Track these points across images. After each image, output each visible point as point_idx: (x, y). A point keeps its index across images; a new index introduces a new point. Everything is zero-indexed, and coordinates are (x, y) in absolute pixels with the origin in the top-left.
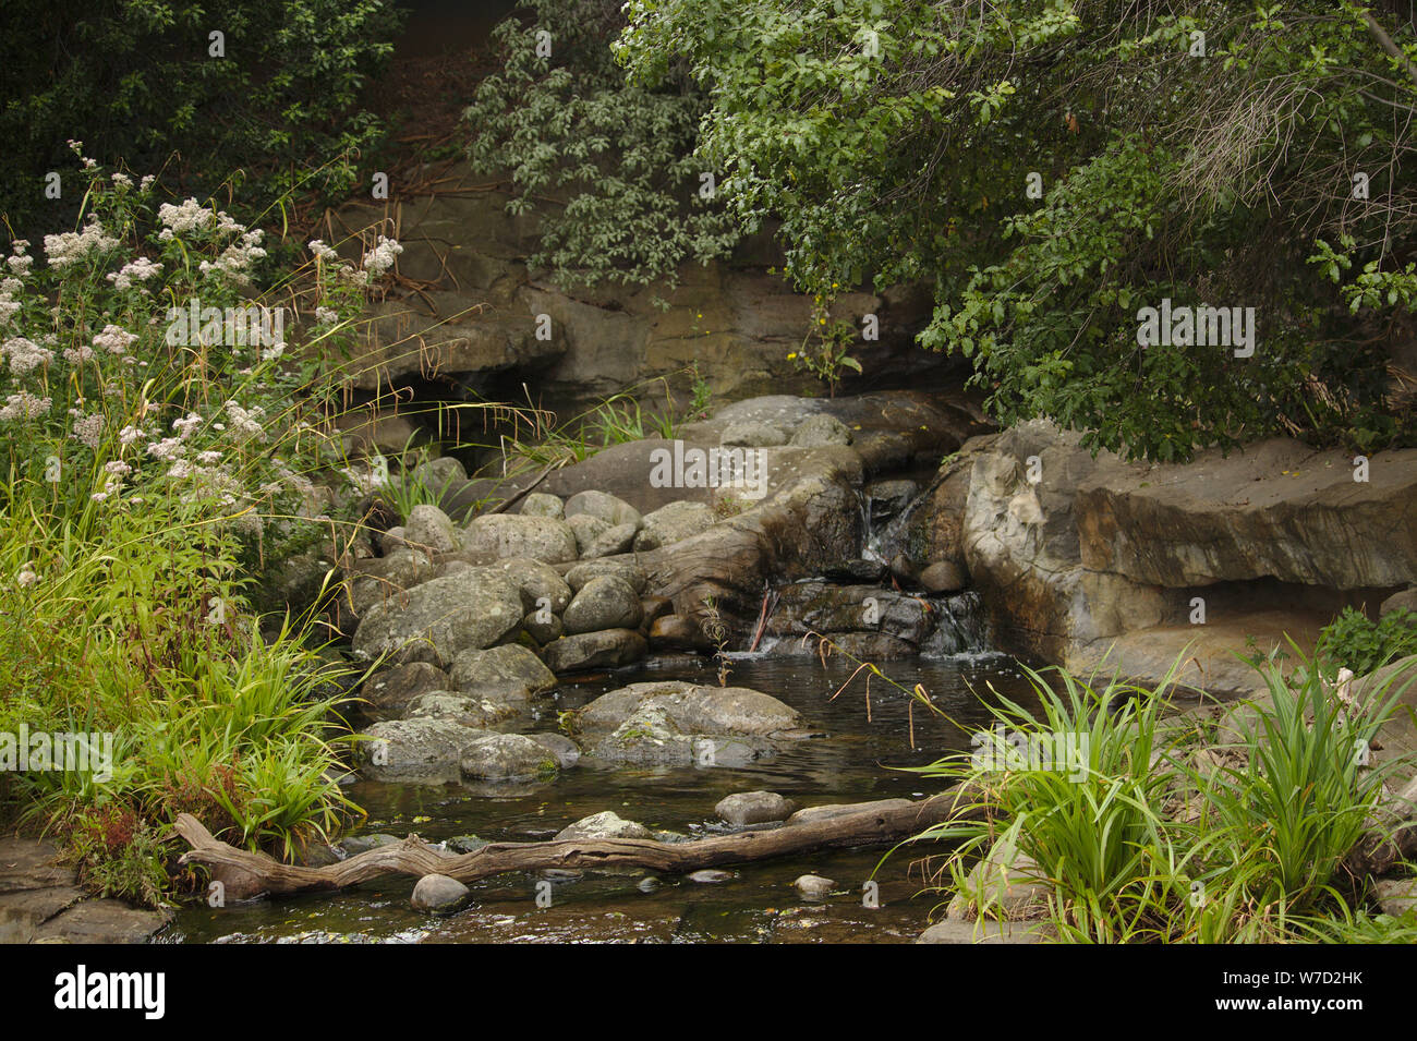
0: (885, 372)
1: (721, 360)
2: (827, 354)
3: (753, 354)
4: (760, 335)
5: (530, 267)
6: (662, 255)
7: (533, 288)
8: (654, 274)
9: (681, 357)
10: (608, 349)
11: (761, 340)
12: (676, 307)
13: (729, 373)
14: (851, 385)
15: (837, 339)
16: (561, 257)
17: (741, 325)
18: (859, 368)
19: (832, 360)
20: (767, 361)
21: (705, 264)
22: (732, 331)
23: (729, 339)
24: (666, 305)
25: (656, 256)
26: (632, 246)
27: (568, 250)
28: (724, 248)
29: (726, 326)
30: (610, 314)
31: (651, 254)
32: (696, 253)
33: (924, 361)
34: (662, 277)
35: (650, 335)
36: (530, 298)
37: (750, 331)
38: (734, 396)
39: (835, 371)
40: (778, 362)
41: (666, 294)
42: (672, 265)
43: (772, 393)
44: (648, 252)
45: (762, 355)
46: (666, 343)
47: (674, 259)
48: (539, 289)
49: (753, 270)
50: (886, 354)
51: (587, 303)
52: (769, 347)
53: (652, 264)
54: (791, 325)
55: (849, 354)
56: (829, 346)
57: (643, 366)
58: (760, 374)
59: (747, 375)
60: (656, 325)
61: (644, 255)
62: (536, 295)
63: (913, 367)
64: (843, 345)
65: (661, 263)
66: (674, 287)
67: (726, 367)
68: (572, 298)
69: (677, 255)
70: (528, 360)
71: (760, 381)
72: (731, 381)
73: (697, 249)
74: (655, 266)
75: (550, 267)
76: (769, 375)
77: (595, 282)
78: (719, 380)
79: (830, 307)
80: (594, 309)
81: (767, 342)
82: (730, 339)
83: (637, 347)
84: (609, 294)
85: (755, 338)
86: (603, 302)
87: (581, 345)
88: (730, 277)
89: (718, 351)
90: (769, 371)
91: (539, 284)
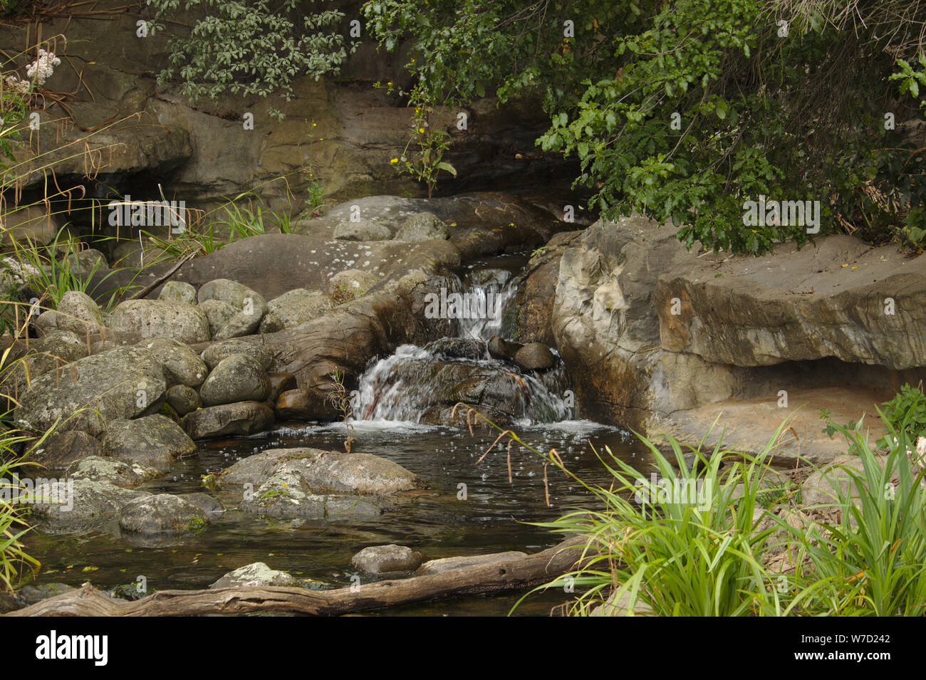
0: (473, 175)
1: (328, 165)
2: (425, 160)
3: (356, 159)
4: (363, 143)
5: (159, 81)
6: (278, 71)
7: (160, 99)
8: (271, 87)
9: (294, 162)
10: (228, 154)
11: (363, 147)
12: (289, 117)
13: (335, 177)
14: (446, 186)
15: (434, 146)
16: (188, 72)
17: (345, 134)
18: (454, 172)
19: (429, 165)
20: (369, 166)
21: (317, 79)
22: (338, 139)
23: (336, 146)
24: (282, 116)
25: (273, 72)
26: (251, 63)
27: (194, 65)
28: (333, 65)
29: (331, 135)
30: (229, 123)
31: (268, 70)
32: (308, 69)
33: (508, 167)
34: (277, 90)
35: (265, 142)
36: (158, 108)
37: (354, 139)
38: (343, 196)
39: (433, 174)
40: (378, 167)
41: (281, 105)
42: (287, 81)
43: (373, 194)
44: (266, 68)
45: (364, 160)
46: (279, 149)
47: (289, 75)
48: (165, 101)
49: (355, 85)
50: (474, 160)
51: (209, 114)
52: (371, 153)
53: (269, 79)
54: (390, 133)
55: (443, 160)
56: (428, 152)
57: (259, 170)
58: (362, 177)
59: (351, 178)
60: (270, 133)
61: (262, 71)
62: (162, 106)
63: (499, 172)
64: (439, 152)
65: (277, 78)
66: (289, 100)
67: (332, 171)
68: (195, 109)
69: (292, 72)
70: (157, 164)
71: (363, 183)
72: (338, 183)
73: (310, 65)
74: (272, 81)
75: (177, 81)
76: (371, 178)
77: (218, 94)
78: (328, 181)
79: (427, 117)
80: (215, 119)
81: (369, 149)
82: (337, 146)
83: (253, 152)
84: (228, 106)
85: (358, 145)
86: (222, 113)
87: (203, 150)
88: (335, 91)
89: (326, 156)
90: (370, 174)
91: (164, 97)
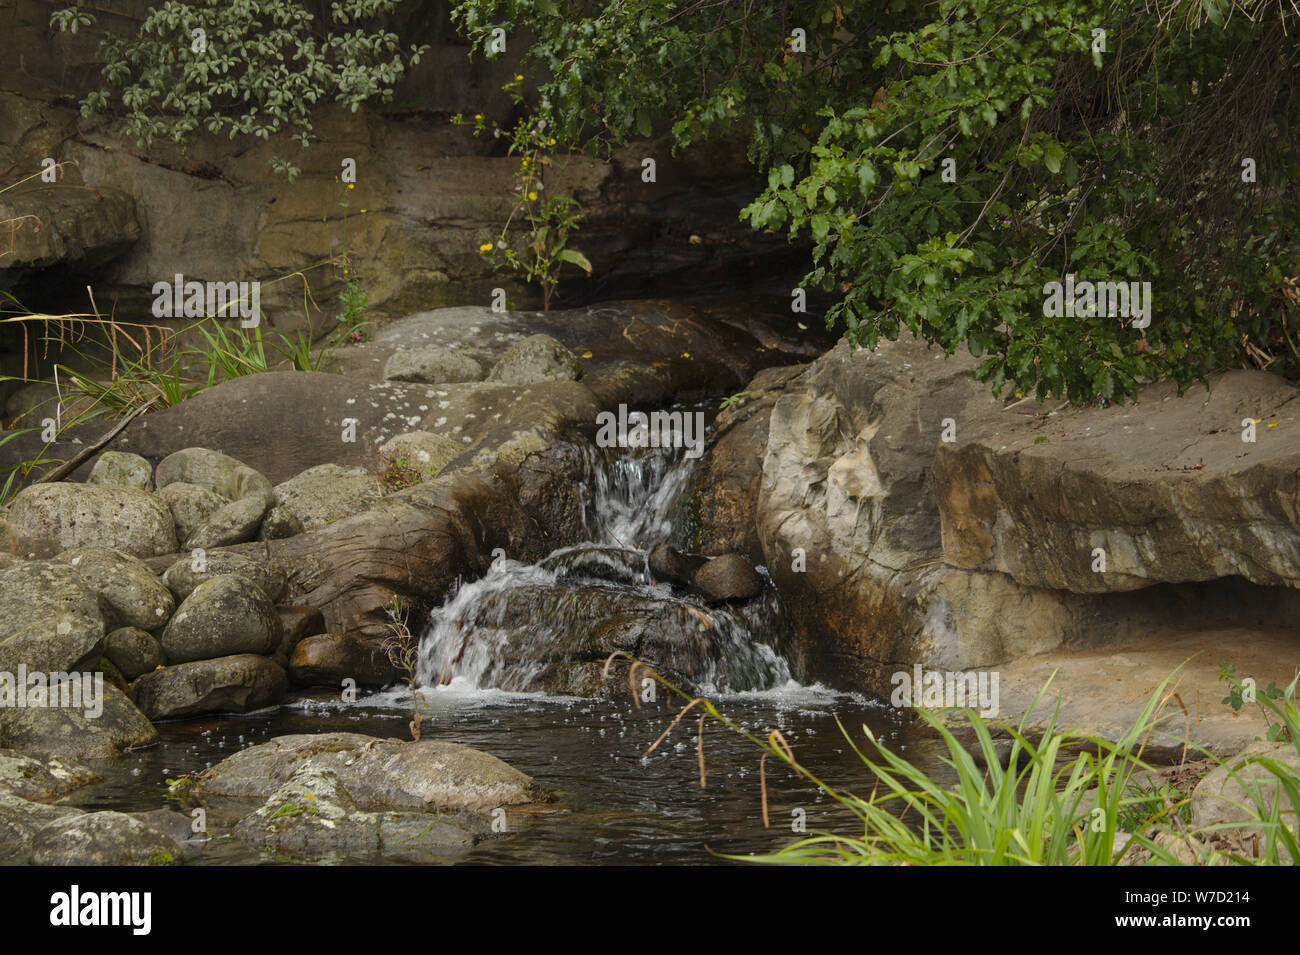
0: (618, 272)
1: (372, 255)
2: (539, 246)
3: (419, 245)
4: (431, 217)
5: (85, 112)
6: (289, 95)
7: (85, 143)
8: (276, 122)
9: (313, 248)
10: (201, 235)
11: (432, 224)
12: (305, 174)
13: (384, 274)
14: (574, 290)
15: (554, 222)
16: (134, 96)
17: (400, 202)
18: (588, 267)
19: (545, 254)
20: (441, 255)
21: (354, 109)
22: (389, 211)
23: (383, 223)
24: (293, 171)
25: (279, 96)
26: (243, 81)
27: (145, 85)
28: (381, 84)
29: (377, 204)
30: (203, 183)
31: (272, 94)
32: (339, 91)
33: (678, 258)
34: (286, 128)
35: (264, 216)
36: (81, 159)
37: (415, 210)
38: (396, 308)
39: (551, 270)
40: (457, 257)
41: (293, 153)
42: (303, 111)
43: (449, 304)
44: (267, 91)
45: (434, 247)
46: (289, 228)
47: (307, 102)
48: (94, 146)
49: (417, 119)
50: (619, 246)
51: (168, 167)
52: (445, 234)
53: (273, 108)
54: (478, 201)
55: (567, 246)
56: (542, 232)
57: (254, 263)
58: (430, 275)
59: (412, 276)
60: (273, 201)
61: (261, 94)
62: (90, 154)
63: (661, 266)
64: (562, 232)
65: (286, 106)
66: (306, 144)
67: (378, 265)
68: (145, 160)
69: (311, 96)
70: (81, 253)
71: (431, 285)
72: (389, 285)
73: (342, 86)
74: (278, 112)
75: (116, 112)
76: (445, 278)
77: (186, 134)
78: (373, 282)
79: (542, 173)
80: (179, 177)
81: (441, 227)
82: (387, 222)
83: (244, 232)
84: (202, 154)
85: (423, 222)
86: (192, 166)
87: (159, 229)
88: (384, 129)
89: (369, 241)
90: (444, 270)
91: (91, 139)
